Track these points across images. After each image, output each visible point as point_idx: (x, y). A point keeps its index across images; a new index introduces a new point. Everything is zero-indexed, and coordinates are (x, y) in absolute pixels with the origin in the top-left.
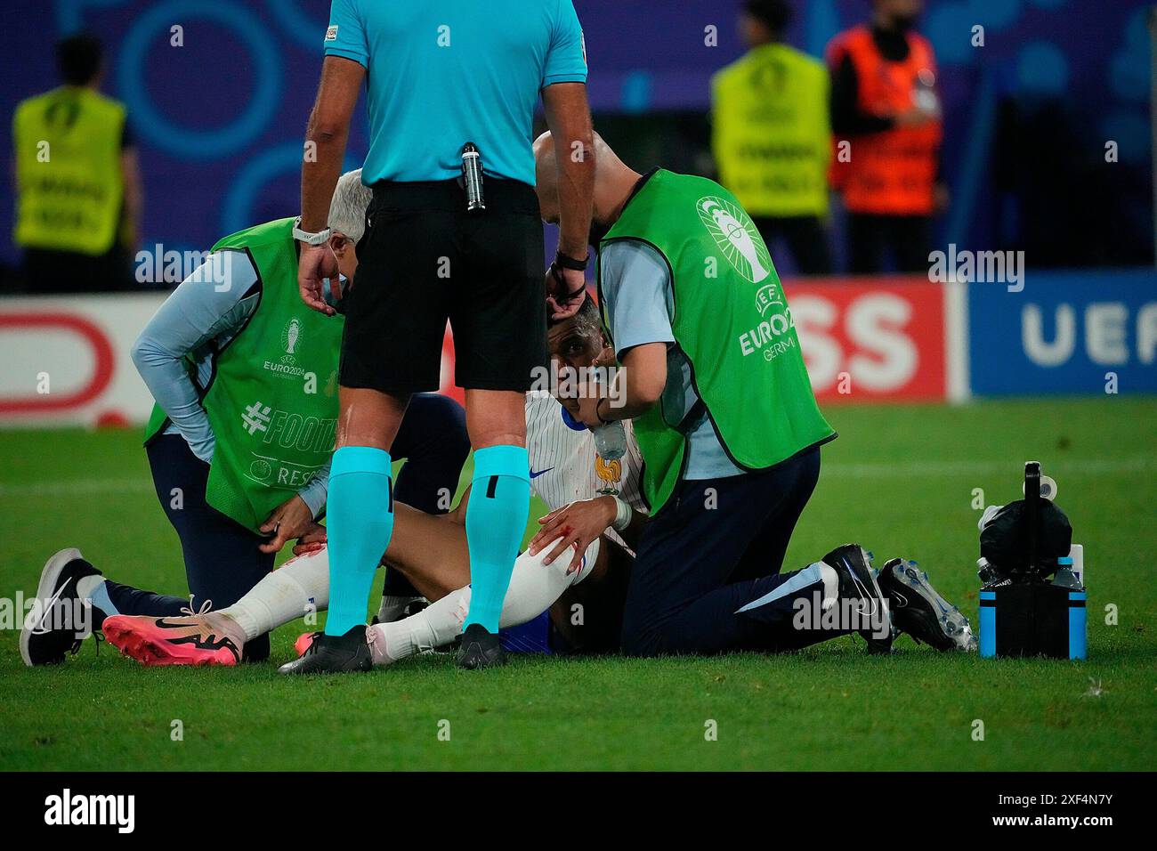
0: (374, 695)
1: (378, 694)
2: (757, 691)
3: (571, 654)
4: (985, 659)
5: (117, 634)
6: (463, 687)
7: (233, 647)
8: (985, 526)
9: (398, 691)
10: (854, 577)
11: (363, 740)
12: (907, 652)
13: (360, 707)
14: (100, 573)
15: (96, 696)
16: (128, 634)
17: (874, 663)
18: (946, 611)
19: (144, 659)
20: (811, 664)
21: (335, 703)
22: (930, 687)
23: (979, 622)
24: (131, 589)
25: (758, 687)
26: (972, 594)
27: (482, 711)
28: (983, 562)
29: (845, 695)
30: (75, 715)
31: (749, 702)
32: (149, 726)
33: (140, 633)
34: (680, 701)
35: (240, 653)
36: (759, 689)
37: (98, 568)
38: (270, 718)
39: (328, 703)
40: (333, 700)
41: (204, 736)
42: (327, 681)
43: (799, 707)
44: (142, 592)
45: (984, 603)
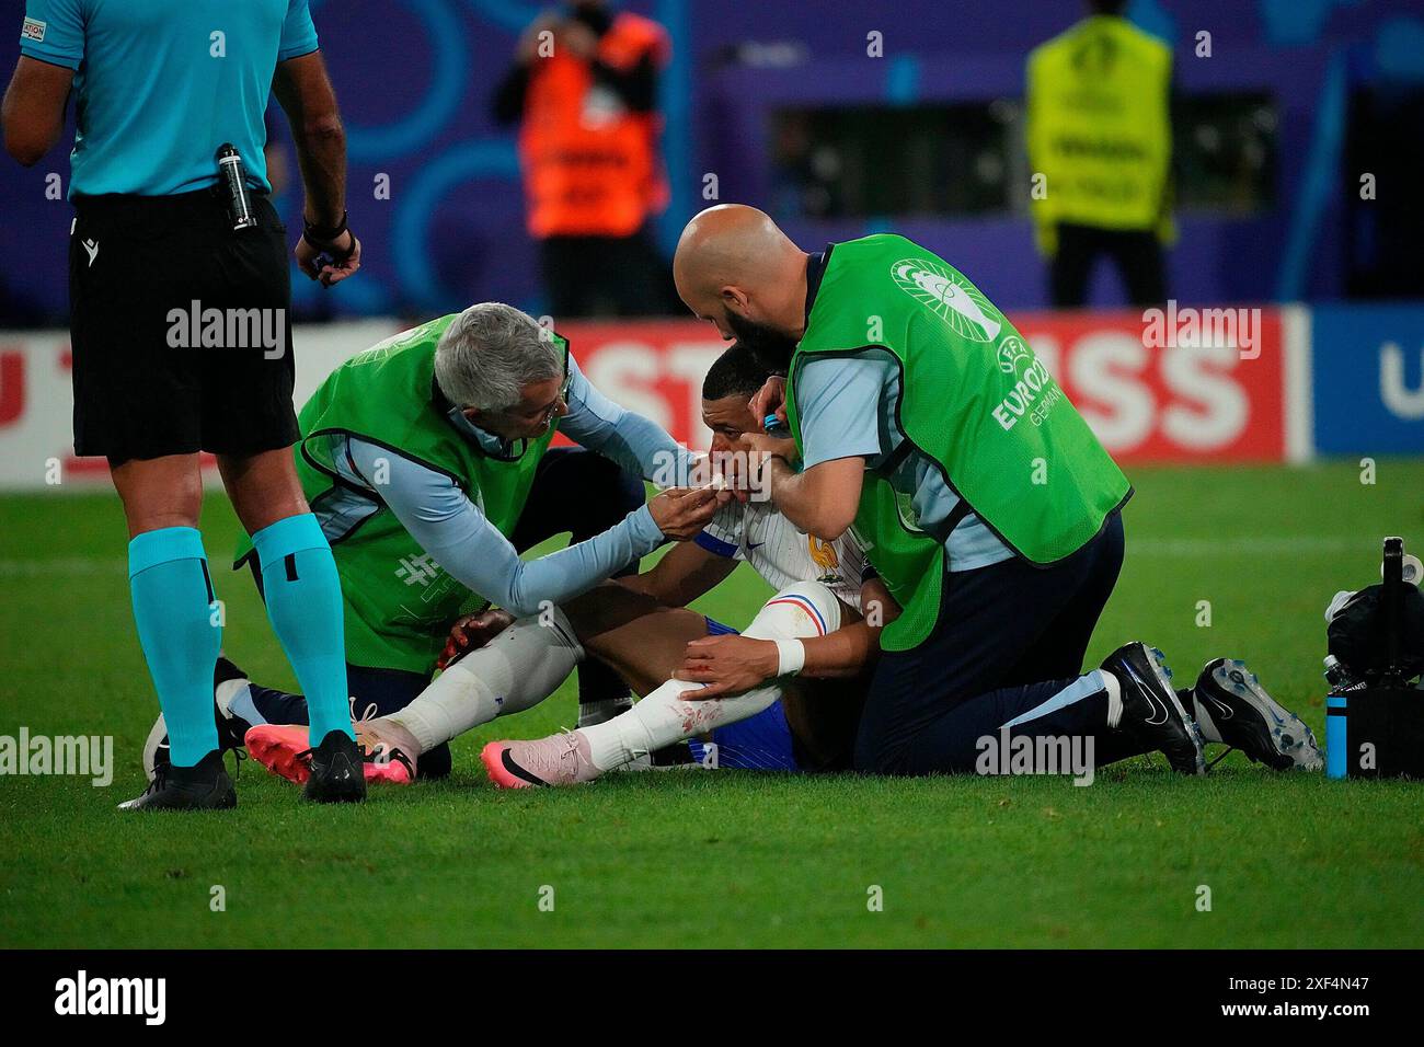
0: (580, 821)
1: (584, 820)
2: (1051, 819)
3: (820, 771)
4: (1335, 781)
5: (263, 748)
6: (688, 810)
7: (405, 760)
8: (1335, 616)
9: (608, 816)
10: (1138, 680)
11: (567, 875)
12: (1237, 772)
13: (563, 836)
14: (243, 676)
15: (239, 820)
16: (277, 747)
17: (1196, 785)
18: (1282, 721)
19: (297, 777)
20: (1118, 785)
21: (532, 829)
22: (1264, 814)
23: (1326, 734)
24: (280, 693)
25: (1052, 814)
26: (1318, 700)
27: (712, 841)
28: (1331, 660)
29: (1159, 824)
30: (214, 843)
31: (1040, 832)
32: (304, 856)
33: (291, 746)
34: (955, 831)
35: (414, 767)
36: (1053, 816)
37: (242, 670)
38: (453, 848)
39: (523, 830)
40: (530, 826)
41: (371, 870)
42: (522, 803)
43: (1103, 838)
44: (294, 697)
45: (1333, 711)
